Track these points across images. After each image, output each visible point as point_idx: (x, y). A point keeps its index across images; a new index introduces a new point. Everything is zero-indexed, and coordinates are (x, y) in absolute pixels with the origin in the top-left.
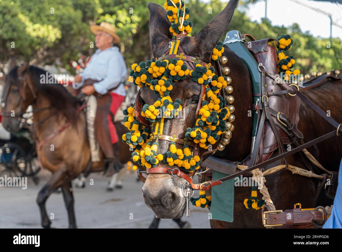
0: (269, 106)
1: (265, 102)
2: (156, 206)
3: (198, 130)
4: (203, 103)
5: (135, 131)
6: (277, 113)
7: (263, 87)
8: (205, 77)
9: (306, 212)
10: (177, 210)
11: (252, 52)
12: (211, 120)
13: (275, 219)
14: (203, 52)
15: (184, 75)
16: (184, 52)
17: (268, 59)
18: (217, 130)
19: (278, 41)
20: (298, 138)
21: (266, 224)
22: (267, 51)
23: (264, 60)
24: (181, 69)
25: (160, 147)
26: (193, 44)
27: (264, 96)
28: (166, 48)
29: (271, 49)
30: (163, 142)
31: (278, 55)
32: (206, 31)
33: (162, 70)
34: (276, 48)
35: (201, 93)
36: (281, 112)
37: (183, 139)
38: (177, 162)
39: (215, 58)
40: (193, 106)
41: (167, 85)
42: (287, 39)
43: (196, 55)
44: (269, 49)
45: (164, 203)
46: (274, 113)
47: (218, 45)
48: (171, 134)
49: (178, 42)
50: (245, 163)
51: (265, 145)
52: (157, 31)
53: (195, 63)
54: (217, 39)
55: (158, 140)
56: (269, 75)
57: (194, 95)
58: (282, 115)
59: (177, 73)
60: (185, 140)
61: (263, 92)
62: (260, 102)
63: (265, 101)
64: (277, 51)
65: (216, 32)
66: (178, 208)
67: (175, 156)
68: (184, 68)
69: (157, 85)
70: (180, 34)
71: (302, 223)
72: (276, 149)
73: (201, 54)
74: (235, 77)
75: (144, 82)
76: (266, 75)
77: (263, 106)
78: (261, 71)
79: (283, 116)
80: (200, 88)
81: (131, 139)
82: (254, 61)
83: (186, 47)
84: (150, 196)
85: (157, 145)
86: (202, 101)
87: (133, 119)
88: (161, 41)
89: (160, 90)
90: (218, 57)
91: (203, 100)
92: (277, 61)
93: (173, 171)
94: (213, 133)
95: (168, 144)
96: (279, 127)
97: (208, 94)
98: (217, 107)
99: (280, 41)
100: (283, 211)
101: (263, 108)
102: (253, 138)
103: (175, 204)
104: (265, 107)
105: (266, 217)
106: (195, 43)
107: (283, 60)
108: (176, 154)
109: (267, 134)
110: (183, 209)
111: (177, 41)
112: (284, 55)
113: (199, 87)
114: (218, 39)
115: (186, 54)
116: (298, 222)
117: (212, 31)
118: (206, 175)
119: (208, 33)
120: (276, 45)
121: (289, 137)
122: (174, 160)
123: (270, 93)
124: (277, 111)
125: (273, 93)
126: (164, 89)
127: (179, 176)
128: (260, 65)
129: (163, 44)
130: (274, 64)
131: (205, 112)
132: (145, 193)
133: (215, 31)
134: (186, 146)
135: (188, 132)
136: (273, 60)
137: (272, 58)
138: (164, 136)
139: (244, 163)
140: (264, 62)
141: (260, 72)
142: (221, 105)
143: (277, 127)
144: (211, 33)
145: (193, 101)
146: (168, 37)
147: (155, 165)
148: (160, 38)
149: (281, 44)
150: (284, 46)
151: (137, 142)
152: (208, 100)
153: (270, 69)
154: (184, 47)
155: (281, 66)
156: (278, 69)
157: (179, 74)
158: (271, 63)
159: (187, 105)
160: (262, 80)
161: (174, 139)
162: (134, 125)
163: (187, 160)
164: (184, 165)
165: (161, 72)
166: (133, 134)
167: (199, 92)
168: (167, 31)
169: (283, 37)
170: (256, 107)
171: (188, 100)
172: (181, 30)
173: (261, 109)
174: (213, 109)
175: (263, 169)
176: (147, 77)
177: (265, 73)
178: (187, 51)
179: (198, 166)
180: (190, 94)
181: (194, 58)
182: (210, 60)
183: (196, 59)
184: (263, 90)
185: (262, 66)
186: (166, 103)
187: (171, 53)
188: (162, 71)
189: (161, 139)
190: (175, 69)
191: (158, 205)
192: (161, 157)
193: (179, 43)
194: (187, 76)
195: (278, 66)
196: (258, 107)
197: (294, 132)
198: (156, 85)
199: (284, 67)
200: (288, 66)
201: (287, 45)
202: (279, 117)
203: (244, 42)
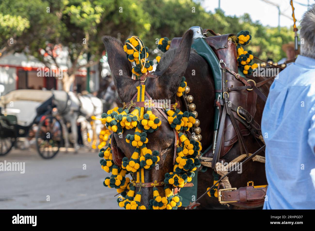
1: (226, 99)
6: (237, 108)
7: (224, 83)
9: (258, 190)
13: (230, 196)
14: (170, 97)
17: (228, 56)
19: (238, 37)
20: (255, 129)
21: (222, 201)
22: (227, 48)
23: (225, 57)
26: (158, 89)
27: (225, 92)
31: (237, 50)
34: (236, 43)
36: (240, 107)
42: (246, 36)
44: (230, 46)
51: (226, 138)
56: (230, 71)
58: (242, 110)
61: (224, 89)
62: (221, 98)
63: (226, 97)
64: (236, 46)
71: (255, 200)
72: (236, 141)
76: (226, 71)
77: (224, 102)
78: (222, 68)
92: (236, 56)
96: (239, 121)
99: (239, 37)
100: (237, 189)
101: (224, 104)
102: (215, 132)
104: (226, 103)
105: (221, 195)
106: (160, 88)
107: (242, 55)
109: (228, 128)
112: (243, 51)
116: (251, 199)
120: (236, 40)
121: (247, 128)
123: (230, 88)
124: (236, 105)
125: (233, 89)
128: (221, 61)
130: (234, 60)
136: (233, 56)
137: (232, 54)
143: (237, 121)
149: (240, 40)
150: (244, 42)
153: (230, 65)
155: (241, 62)
156: (238, 64)
158: (231, 59)
160: (223, 77)
169: (242, 33)
173: (222, 104)
177: (226, 69)
178: (153, 96)
184: (224, 86)
185: (223, 63)
195: (238, 62)
196: (219, 104)
197: (253, 125)
199: (243, 63)
200: (247, 61)
201: (246, 41)
202: (239, 111)
203: (206, 38)
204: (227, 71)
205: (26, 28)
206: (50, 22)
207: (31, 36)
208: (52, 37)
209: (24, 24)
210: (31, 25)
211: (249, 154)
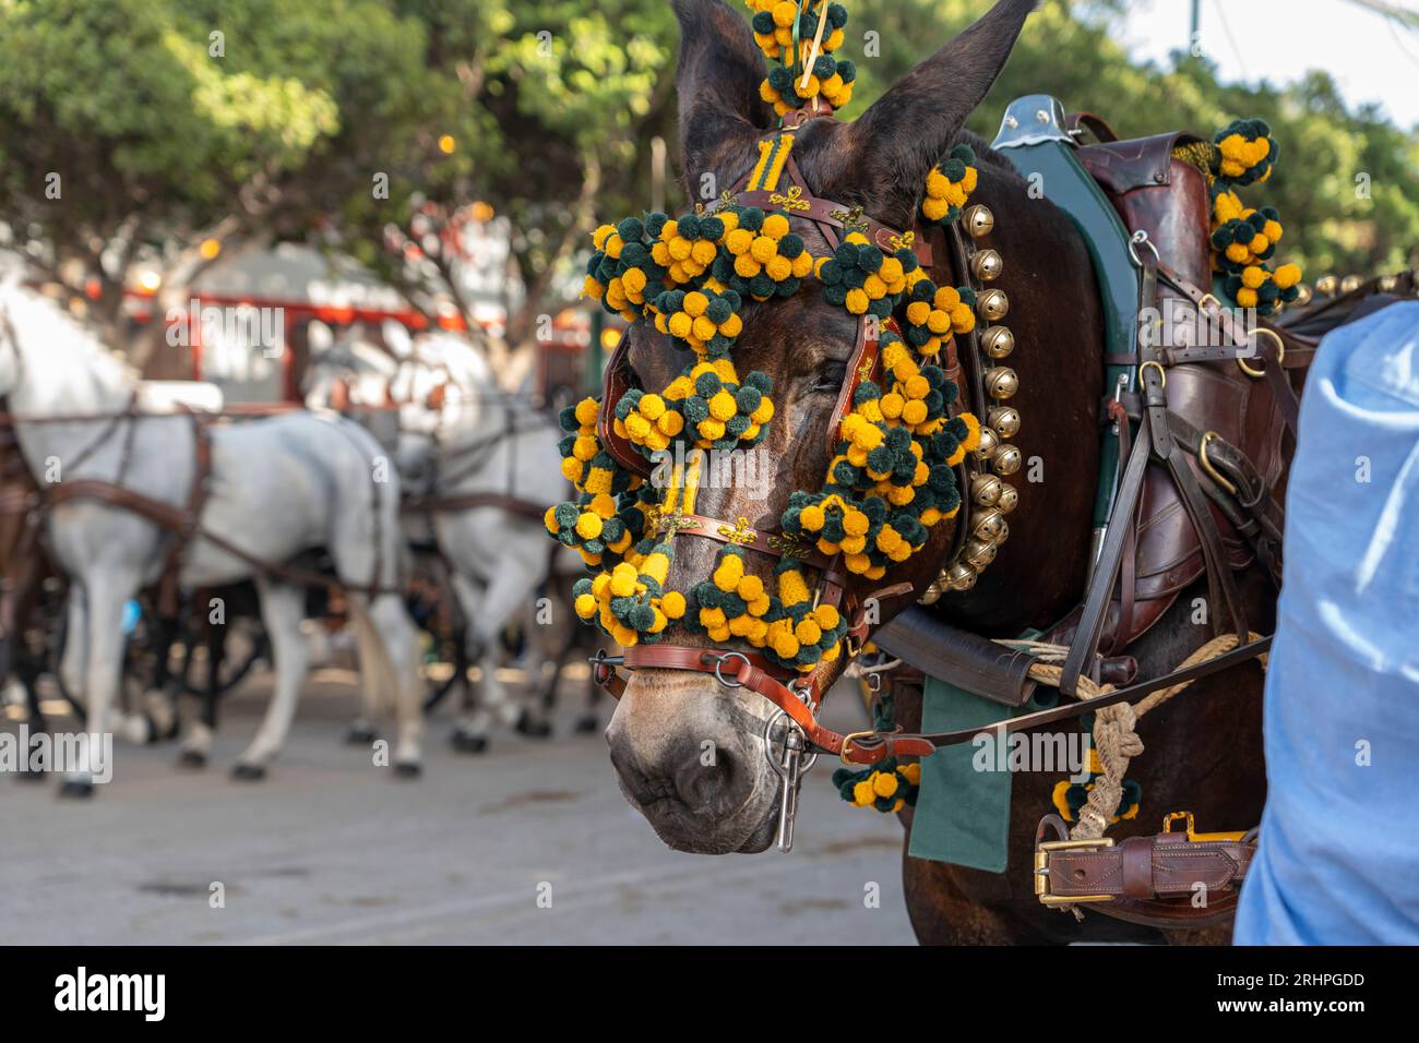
0: (1165, 405)
1: (1152, 389)
2: (659, 803)
3: (834, 503)
4: (861, 392)
5: (594, 495)
6: (1200, 437)
8: (874, 287)
10: (741, 821)
11: (1106, 188)
12: (886, 464)
14: (883, 188)
15: (792, 275)
16: (806, 181)
17: (1170, 218)
18: (918, 506)
19: (1217, 145)
20: (1275, 540)
22: (1167, 185)
23: (1157, 221)
24: (778, 253)
25: (679, 562)
26: (842, 148)
27: (1148, 363)
28: (739, 168)
29: (1188, 176)
30: (694, 545)
31: (1213, 201)
32: (897, 102)
33: (705, 251)
34: (1208, 173)
35: (857, 350)
36: (1214, 434)
37: (779, 535)
38: (740, 626)
39: (937, 210)
40: (824, 401)
41: (716, 316)
42: (1252, 139)
43: (851, 195)
44: (1179, 177)
45: (686, 791)
46: (1188, 433)
47: (950, 158)
48: (730, 513)
49: (788, 140)
50: (1060, 635)
51: (1144, 564)
52: (706, 98)
53: (844, 229)
54: (943, 135)
55: (677, 534)
56: (1174, 280)
57: (829, 360)
58: (1219, 444)
59: (763, 267)
60: (785, 541)
61: (1145, 349)
62: (1132, 389)
63: (1154, 383)
64: (1208, 186)
65: (938, 107)
66: (747, 813)
67: (734, 605)
68: (789, 248)
69: (679, 313)
70: (800, 111)
73: (870, 191)
74: (1032, 291)
75: (637, 301)
76: (1159, 281)
77: (1144, 406)
78: (1140, 264)
79: (1223, 448)
80: (853, 333)
81: (577, 527)
82: (1115, 224)
83: (817, 161)
84: (634, 759)
85: (669, 556)
86: (857, 386)
87: (594, 449)
88: (723, 135)
89: (688, 331)
90: (951, 208)
91: (865, 379)
92: (1208, 224)
93: (722, 661)
94: (902, 517)
95: (714, 553)
97: (885, 356)
98: (916, 411)
99: (1223, 145)
101: (1141, 412)
103: (733, 798)
104: (1152, 410)
106: (849, 147)
107: (1233, 223)
108: (736, 594)
109: (1155, 518)
110: (771, 816)
111: (783, 136)
112: (1238, 204)
113: (849, 326)
114: (948, 133)
115: (811, 191)
117: (922, 101)
118: (898, 678)
119: (904, 107)
120: (1209, 161)
122: (728, 619)
123: (1175, 352)
124: (1199, 426)
125: (1187, 355)
126: (706, 330)
127: (743, 685)
128: (1136, 238)
129: (729, 150)
130: (1198, 236)
131: (864, 429)
132: (617, 748)
133: (935, 103)
134: (789, 564)
135: (792, 510)
136: (1192, 220)
137: (1187, 213)
138: (698, 520)
139: (1058, 633)
140: (1153, 226)
141: (1135, 266)
142: (936, 404)
144: (919, 109)
145: (823, 381)
146: (749, 123)
147: (652, 634)
148: (716, 126)
149: (1228, 159)
150: (1241, 166)
151: (601, 539)
152: (884, 379)
153: (1176, 258)
154: (808, 163)
155: (1226, 248)
156: (1212, 259)
157: (768, 271)
158: (1184, 231)
159: (797, 400)
160: (1144, 298)
161: (738, 533)
162: (594, 471)
163: (790, 621)
164: (775, 639)
165: (700, 262)
166: (586, 507)
167: (848, 349)
168: (748, 98)
169: (1235, 129)
170: (1116, 407)
171: (801, 380)
172: (805, 95)
173: (1136, 415)
174: (901, 420)
175: (1132, 661)
176: (648, 281)
177: (1158, 271)
178: (814, 178)
179: (832, 647)
180: (812, 357)
181: (845, 210)
182: (914, 217)
183: (852, 213)
185: (1145, 243)
186: (709, 387)
187: (752, 186)
188: (703, 255)
189: (684, 531)
190: (753, 250)
191: (666, 796)
192: (676, 604)
193: (790, 145)
194: (802, 280)
195: (1213, 246)
196: (1121, 409)
198: (675, 311)
199: (1238, 253)
200: (1253, 248)
201: (1254, 163)
202: (1207, 451)
203: (1076, 143)
204: (1165, 280)
205: (322, 136)
206: (427, 107)
207: (345, 166)
208: (434, 174)
209: (314, 118)
210: (344, 119)
211: (1250, 633)
